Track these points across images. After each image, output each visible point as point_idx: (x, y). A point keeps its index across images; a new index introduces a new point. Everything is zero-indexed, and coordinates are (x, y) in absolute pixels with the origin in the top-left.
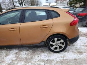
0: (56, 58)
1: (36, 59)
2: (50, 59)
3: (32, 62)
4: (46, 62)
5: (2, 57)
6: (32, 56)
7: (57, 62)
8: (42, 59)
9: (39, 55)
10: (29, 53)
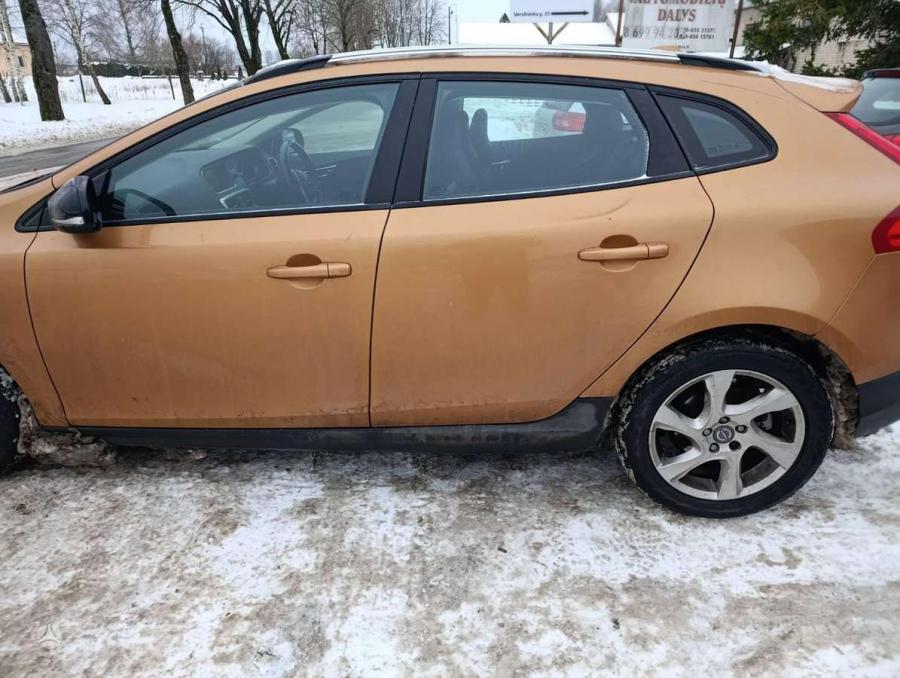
0: (717, 571)
1: (517, 574)
2: (654, 574)
3: (482, 598)
4: (625, 598)
5: (180, 539)
6: (470, 538)
7: (737, 606)
8: (576, 570)
9: (539, 536)
10: (434, 508)
